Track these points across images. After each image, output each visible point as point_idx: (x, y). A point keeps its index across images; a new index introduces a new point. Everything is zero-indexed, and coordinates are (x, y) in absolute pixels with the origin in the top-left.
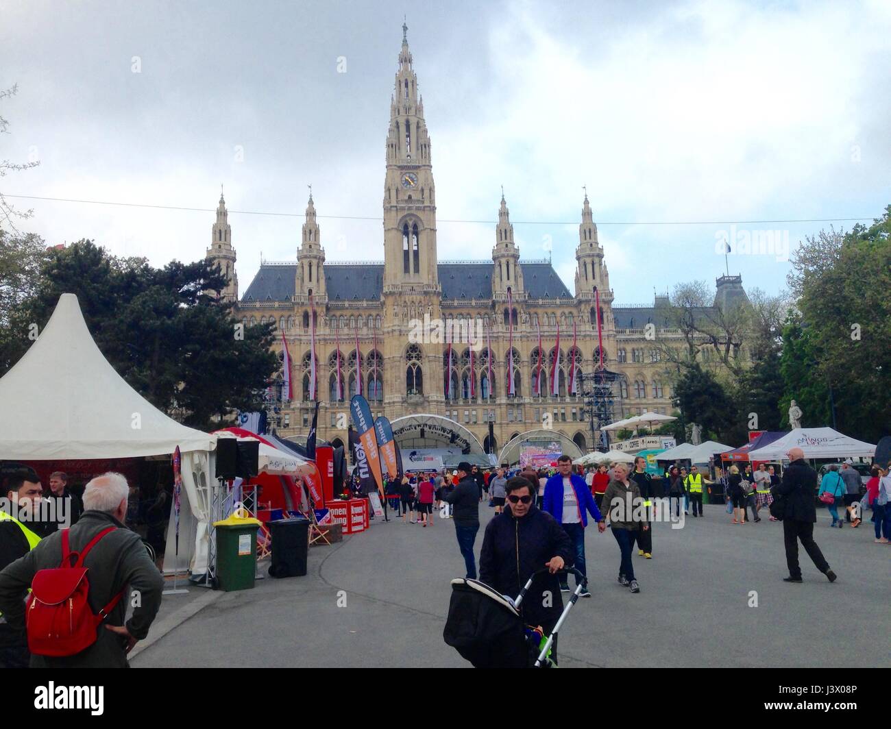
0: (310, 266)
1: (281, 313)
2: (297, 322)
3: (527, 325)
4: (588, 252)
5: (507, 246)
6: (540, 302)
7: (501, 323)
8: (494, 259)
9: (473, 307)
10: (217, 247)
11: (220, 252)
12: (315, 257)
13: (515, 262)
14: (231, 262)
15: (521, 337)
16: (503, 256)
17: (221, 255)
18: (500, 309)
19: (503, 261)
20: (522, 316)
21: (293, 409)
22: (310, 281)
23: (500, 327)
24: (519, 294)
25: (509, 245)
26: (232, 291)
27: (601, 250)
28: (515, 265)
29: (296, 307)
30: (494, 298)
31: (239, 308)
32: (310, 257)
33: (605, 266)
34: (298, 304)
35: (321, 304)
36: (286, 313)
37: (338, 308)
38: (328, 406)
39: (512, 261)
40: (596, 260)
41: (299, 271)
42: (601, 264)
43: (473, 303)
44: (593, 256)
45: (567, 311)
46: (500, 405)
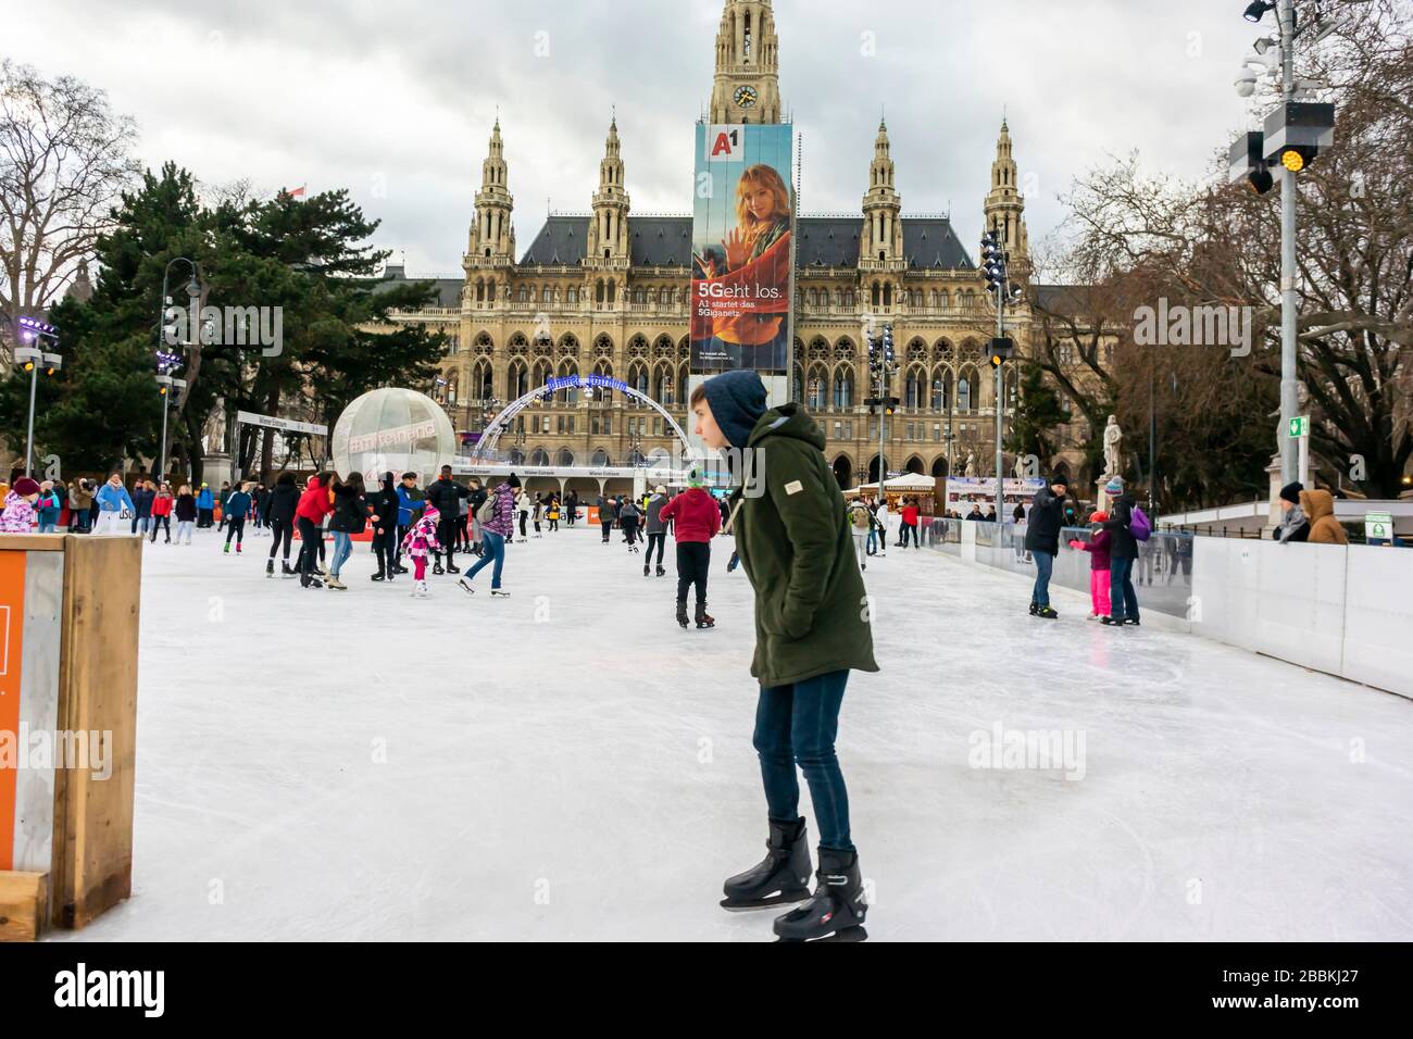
0: (608, 218)
1: (569, 281)
2: (588, 294)
3: (905, 305)
4: (1000, 202)
5: (883, 192)
6: (928, 273)
7: (867, 302)
8: (865, 210)
9: (831, 279)
10: (487, 190)
11: (492, 197)
12: (615, 205)
13: (894, 215)
14: (505, 211)
15: (894, 322)
16: (876, 207)
17: (492, 201)
18: (867, 282)
19: (876, 213)
20: (899, 293)
21: (580, 410)
22: (608, 238)
23: (865, 308)
24: (896, 261)
25: (887, 191)
26: (505, 251)
27: (1020, 200)
28: (893, 221)
29: (587, 272)
30: (859, 267)
31: (515, 275)
32: (608, 205)
33: (1024, 224)
34: (590, 269)
35: (621, 270)
36: (576, 282)
37: (643, 276)
38: (625, 408)
39: (888, 214)
40: (1012, 214)
41: (593, 224)
42: (1018, 221)
43: (832, 273)
44: (1008, 208)
45: (964, 288)
46: (858, 415)
